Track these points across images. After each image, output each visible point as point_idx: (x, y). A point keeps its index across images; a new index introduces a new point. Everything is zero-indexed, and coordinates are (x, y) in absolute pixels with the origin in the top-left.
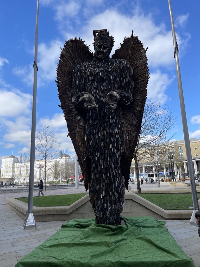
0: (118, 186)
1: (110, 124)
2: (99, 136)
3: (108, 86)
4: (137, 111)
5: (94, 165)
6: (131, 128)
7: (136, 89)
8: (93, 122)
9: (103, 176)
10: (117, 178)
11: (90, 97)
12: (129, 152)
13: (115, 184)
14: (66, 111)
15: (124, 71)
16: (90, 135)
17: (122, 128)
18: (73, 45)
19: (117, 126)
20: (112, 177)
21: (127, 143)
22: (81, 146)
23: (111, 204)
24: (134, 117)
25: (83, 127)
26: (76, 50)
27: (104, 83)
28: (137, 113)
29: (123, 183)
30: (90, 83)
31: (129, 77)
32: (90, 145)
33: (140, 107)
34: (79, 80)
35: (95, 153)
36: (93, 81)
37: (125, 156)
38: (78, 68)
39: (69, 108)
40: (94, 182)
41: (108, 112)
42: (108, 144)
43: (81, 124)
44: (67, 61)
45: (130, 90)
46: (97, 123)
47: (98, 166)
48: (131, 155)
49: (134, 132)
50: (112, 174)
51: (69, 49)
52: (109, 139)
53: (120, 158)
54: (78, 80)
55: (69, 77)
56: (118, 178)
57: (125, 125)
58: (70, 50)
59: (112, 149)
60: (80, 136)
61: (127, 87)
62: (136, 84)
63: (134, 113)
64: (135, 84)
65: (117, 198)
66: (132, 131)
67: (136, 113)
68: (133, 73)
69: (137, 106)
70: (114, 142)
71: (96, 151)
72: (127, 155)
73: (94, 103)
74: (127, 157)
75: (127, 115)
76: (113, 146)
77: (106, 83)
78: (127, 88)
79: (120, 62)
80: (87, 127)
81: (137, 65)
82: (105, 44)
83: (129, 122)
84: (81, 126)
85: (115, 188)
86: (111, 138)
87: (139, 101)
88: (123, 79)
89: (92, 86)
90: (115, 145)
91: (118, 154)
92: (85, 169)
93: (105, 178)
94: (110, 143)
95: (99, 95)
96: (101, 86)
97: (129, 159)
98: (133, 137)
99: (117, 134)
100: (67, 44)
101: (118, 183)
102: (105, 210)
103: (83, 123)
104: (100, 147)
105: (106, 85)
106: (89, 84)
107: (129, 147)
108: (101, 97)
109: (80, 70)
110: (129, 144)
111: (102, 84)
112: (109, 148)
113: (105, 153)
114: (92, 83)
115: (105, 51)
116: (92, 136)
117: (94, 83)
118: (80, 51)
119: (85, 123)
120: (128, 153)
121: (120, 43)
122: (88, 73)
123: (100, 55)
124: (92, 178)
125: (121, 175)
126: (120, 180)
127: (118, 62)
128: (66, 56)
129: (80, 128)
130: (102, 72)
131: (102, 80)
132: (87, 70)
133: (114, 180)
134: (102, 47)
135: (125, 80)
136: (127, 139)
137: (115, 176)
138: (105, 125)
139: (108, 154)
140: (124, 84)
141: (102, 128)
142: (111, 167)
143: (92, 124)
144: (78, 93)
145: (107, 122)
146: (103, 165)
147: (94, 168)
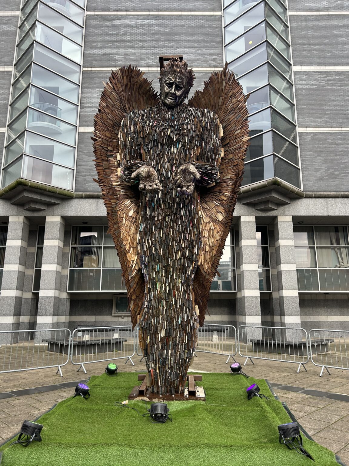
0: (188, 322)
1: (181, 217)
2: (160, 237)
3: (180, 154)
4: (225, 199)
5: (150, 285)
6: (214, 225)
7: (226, 161)
8: (152, 212)
9: (164, 303)
10: (186, 307)
11: (149, 171)
12: (209, 265)
13: (183, 318)
14: (106, 190)
15: (208, 130)
16: (145, 234)
17: (199, 224)
18: (125, 78)
19: (192, 222)
20: (178, 306)
21: (207, 251)
22: (129, 252)
23: (175, 351)
24: (220, 208)
25: (134, 219)
26: (129, 86)
27: (174, 148)
28: (225, 200)
29: (196, 318)
30: (150, 146)
31: (216, 140)
32: (144, 250)
33: (232, 193)
34: (131, 138)
35: (153, 266)
36: (155, 142)
37: (202, 271)
38: (132, 118)
39: (112, 185)
40: (148, 312)
41: (178, 197)
42: (174, 251)
43: (131, 213)
44: (112, 105)
45: (216, 163)
46: (158, 214)
47: (156, 287)
48: (211, 270)
49: (218, 232)
50: (178, 301)
51: (117, 84)
52: (176, 242)
53: (193, 276)
54: (130, 140)
55: (113, 133)
56: (189, 309)
57: (205, 221)
58: (119, 85)
59: (180, 259)
60: (128, 234)
61: (211, 156)
62: (226, 152)
63: (220, 200)
64: (224, 152)
65: (184, 341)
66: (215, 231)
67: (223, 201)
69: (226, 190)
70: (186, 248)
71: (155, 261)
72: (205, 270)
73: (157, 181)
74: (204, 274)
75: (208, 203)
76: (184, 255)
77: (178, 149)
78: (212, 159)
79: (203, 114)
80: (142, 219)
81: (230, 120)
82: (179, 82)
83: (212, 216)
84: (131, 216)
85: (183, 325)
86: (180, 240)
87: (229, 182)
88: (205, 142)
89: (153, 151)
90: (187, 254)
91: (191, 268)
92: (134, 290)
93: (167, 307)
94: (179, 250)
95: (164, 168)
96: (168, 153)
97: (207, 278)
98: (217, 241)
99: (191, 234)
100: (113, 75)
101: (188, 317)
102: (165, 360)
103: (134, 212)
104: (162, 256)
105: (177, 151)
106: (148, 148)
107: (209, 257)
108: (167, 172)
109: (134, 122)
110: (210, 253)
111: (171, 150)
112: (176, 257)
113: (168, 265)
114: (154, 146)
115: (178, 93)
116: (149, 235)
117: (157, 146)
118: (135, 88)
119: (137, 212)
120: (206, 266)
121: (204, 82)
122: (148, 129)
123: (170, 99)
124: (145, 306)
125: (194, 302)
126: (192, 312)
127: (199, 113)
128: (111, 95)
129: (128, 220)
130: (172, 129)
131: (170, 142)
132: (146, 123)
133: (182, 310)
134: (174, 86)
135: (210, 144)
136: (206, 244)
137: (183, 304)
138: (172, 218)
139: (173, 268)
140: (207, 151)
141: (167, 222)
142: (178, 289)
143: (150, 216)
144: (128, 161)
145: (175, 214)
146: (165, 285)
147: (149, 289)
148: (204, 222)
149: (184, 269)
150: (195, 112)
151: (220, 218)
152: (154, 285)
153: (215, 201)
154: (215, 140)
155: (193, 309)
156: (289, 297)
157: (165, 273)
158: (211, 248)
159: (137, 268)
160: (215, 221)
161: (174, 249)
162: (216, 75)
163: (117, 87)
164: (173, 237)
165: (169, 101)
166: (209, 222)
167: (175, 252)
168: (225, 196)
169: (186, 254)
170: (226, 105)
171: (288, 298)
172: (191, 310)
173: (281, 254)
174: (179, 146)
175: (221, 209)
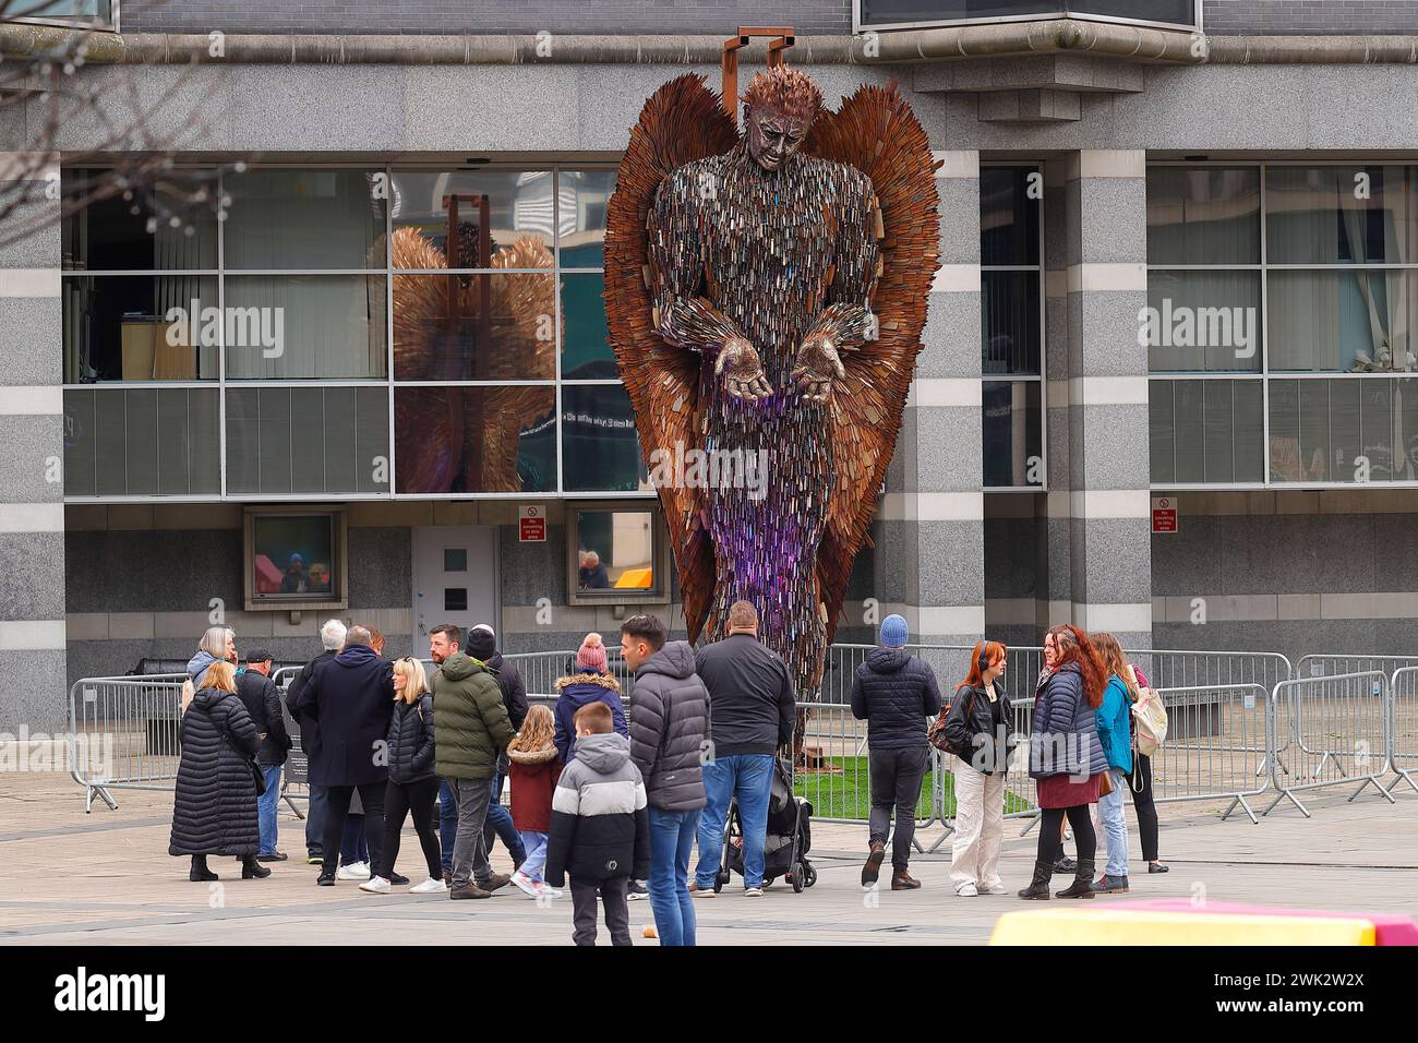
0: (809, 635)
1: (795, 425)
3: (794, 290)
4: (886, 375)
5: (732, 567)
6: (859, 430)
7: (890, 286)
8: (734, 415)
10: (805, 609)
12: (848, 519)
15: (853, 227)
17: (830, 436)
18: (667, 100)
19: (818, 435)
20: (790, 607)
21: (843, 488)
24: (872, 393)
25: (685, 420)
27: (781, 278)
28: (885, 379)
29: (824, 628)
30: (732, 272)
31: (869, 249)
32: (720, 497)
33: (899, 364)
34: (685, 248)
35: (740, 529)
36: (743, 268)
38: (684, 196)
41: (790, 386)
42: (783, 496)
43: (678, 405)
45: (867, 299)
47: (746, 571)
48: (853, 531)
49: (868, 449)
50: (790, 597)
51: (652, 118)
52: (787, 480)
53: (818, 545)
54: (682, 249)
56: (811, 613)
57: (839, 421)
59: (796, 514)
61: (858, 287)
62: (888, 267)
63: (873, 377)
64: (885, 264)
65: (802, 672)
66: (861, 445)
67: (882, 381)
68: (882, 235)
69: (888, 356)
70: (805, 493)
71: (745, 519)
72: (840, 530)
73: (760, 372)
74: (838, 538)
75: (848, 381)
76: (802, 506)
77: (790, 281)
80: (709, 426)
83: (856, 411)
84: (679, 413)
85: (800, 644)
86: (795, 477)
87: (896, 339)
88: (846, 256)
89: (739, 284)
90: (809, 505)
91: (814, 532)
93: (767, 608)
94: (792, 496)
95: (762, 324)
96: (770, 289)
97: (844, 547)
99: (817, 463)
100: (648, 106)
101: (809, 627)
103: (684, 403)
104: (756, 508)
105: (788, 286)
107: (848, 502)
108: (768, 332)
109: (690, 208)
111: (775, 282)
112: (786, 511)
113: (770, 527)
114: (740, 273)
117: (748, 276)
119: (693, 403)
122: (726, 235)
123: (770, 160)
125: (818, 598)
126: (816, 616)
127: (831, 185)
129: (672, 421)
130: (778, 237)
131: (775, 266)
132: (719, 214)
133: (797, 616)
134: (783, 138)
135: (855, 263)
136: (842, 474)
137: (799, 604)
138: (775, 426)
139: (780, 532)
140: (850, 278)
141: (764, 436)
142: (790, 572)
143: (730, 424)
144: (677, 295)
145: (781, 419)
146: (763, 566)
147: (731, 575)
148: (838, 424)
149: (803, 532)
150: (822, 182)
151: (874, 417)
152: (741, 565)
153: (861, 376)
154: (865, 250)
155: (817, 612)
156: (1110, 521)
157: (765, 544)
158: (853, 484)
159: (695, 527)
160: (862, 423)
161: (783, 494)
162: (871, 91)
163: (651, 127)
164: (780, 470)
165: (768, 163)
166: (850, 424)
167: (783, 500)
168: (886, 369)
169: (806, 505)
170: (890, 160)
171: (1102, 528)
172: (814, 613)
173: (1086, 329)
174: (792, 276)
175: (875, 396)
